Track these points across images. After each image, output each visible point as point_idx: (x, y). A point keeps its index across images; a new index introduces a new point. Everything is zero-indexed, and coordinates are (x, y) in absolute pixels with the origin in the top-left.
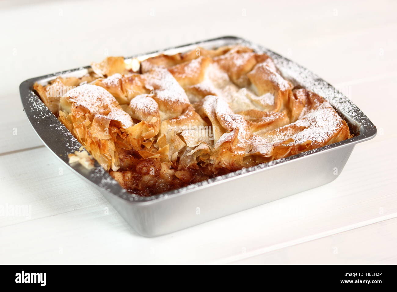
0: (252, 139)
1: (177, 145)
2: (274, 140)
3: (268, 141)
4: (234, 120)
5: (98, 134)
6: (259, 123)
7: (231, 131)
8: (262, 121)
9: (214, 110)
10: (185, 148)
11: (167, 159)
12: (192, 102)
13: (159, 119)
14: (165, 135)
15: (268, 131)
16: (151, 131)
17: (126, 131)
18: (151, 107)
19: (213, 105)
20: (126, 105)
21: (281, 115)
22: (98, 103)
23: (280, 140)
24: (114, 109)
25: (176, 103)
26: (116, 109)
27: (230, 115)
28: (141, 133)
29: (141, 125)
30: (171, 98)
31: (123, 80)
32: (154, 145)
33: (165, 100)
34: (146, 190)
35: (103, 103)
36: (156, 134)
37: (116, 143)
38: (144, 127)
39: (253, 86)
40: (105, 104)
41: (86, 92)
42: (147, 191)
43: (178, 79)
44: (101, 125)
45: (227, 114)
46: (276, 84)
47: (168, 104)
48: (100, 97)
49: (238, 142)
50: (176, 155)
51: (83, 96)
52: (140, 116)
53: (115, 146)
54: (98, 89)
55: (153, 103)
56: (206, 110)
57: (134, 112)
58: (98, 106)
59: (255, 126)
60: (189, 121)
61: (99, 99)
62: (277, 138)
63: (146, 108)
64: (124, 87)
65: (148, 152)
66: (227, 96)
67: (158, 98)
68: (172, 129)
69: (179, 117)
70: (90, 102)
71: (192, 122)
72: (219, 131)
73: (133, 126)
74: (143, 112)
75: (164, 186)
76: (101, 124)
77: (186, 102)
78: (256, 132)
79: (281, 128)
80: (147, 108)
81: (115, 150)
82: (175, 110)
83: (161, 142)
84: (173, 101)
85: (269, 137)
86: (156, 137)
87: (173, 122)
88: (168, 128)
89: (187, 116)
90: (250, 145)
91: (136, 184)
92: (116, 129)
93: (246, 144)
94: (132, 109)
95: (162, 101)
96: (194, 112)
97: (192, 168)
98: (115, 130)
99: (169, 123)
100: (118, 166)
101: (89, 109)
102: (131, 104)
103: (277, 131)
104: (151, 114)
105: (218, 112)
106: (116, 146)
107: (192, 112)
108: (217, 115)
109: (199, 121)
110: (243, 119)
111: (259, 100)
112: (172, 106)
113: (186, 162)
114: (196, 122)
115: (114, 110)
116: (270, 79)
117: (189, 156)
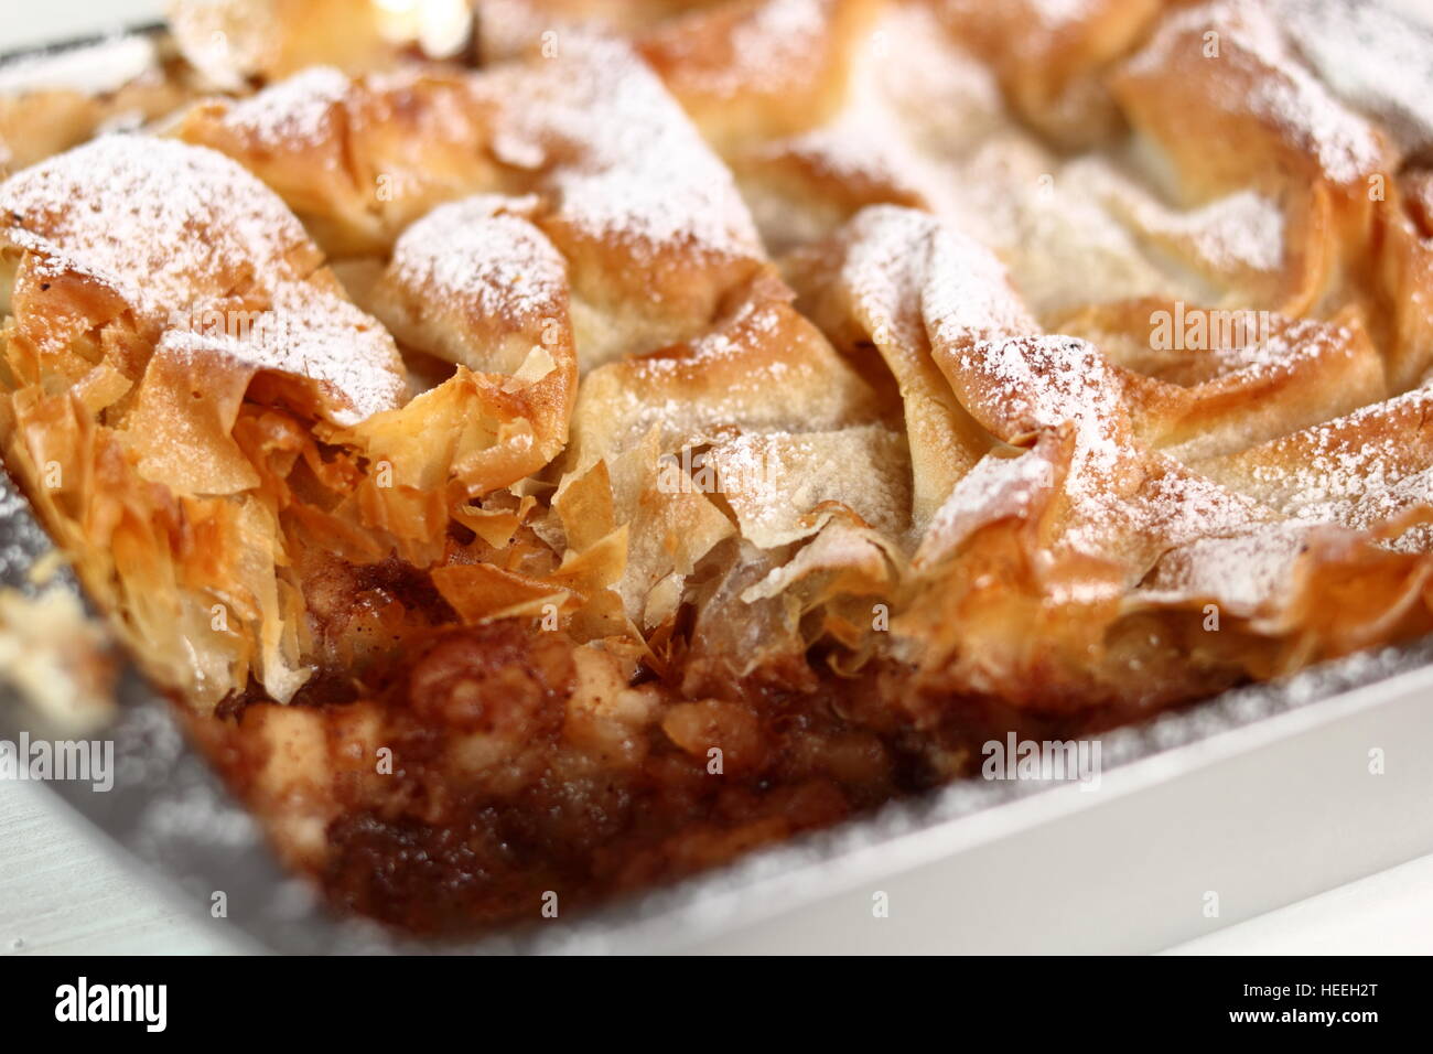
0: (1157, 493)
1: (681, 532)
2: (1297, 498)
3: (1261, 512)
4: (1040, 372)
5: (175, 457)
6: (1201, 390)
7: (1030, 443)
8: (1217, 376)
9: (912, 303)
10: (729, 547)
11: (615, 617)
12: (778, 245)
13: (564, 362)
14: (602, 462)
15: (1253, 440)
16: (514, 441)
17: (356, 440)
18: (517, 279)
19: (907, 267)
20: (371, 264)
21: (1335, 334)
22: (192, 255)
23: (1337, 499)
24: (293, 293)
25: (678, 257)
26: (301, 295)
27: (1019, 339)
28: (451, 454)
29: (452, 399)
30: (646, 223)
31: (354, 107)
32: (537, 526)
33: (608, 233)
34: (479, 822)
35: (219, 252)
36: (549, 457)
37: (287, 521)
38: (469, 411)
39: (1148, 148)
40: (236, 258)
41: (117, 184)
42: (482, 827)
43: (694, 105)
44: (192, 399)
45: (994, 327)
46: (1297, 138)
47: (629, 258)
48: (203, 216)
49: (1070, 515)
50: (672, 590)
51: (96, 209)
52: (451, 340)
53: (281, 534)
54: (191, 166)
55: (536, 254)
56: (866, 302)
57: (414, 308)
58: (192, 275)
59: (1172, 406)
60: (753, 369)
61: (195, 229)
62: (1316, 486)
63: (489, 290)
64: (359, 154)
65: (493, 576)
66: (989, 209)
67: (566, 225)
68: (648, 424)
69: (695, 343)
70: (137, 245)
71: (777, 378)
72: (946, 441)
73: (402, 401)
74: (473, 309)
75: (594, 797)
76: (197, 395)
77: (739, 249)
78: (1176, 444)
79: (1339, 423)
80: (495, 284)
81: (282, 564)
82: (669, 299)
83: (575, 509)
84: (661, 244)
85: (1264, 482)
86: (549, 474)
87: (657, 375)
88: (625, 412)
89: (747, 339)
90: (1149, 536)
91: (409, 786)
92: (287, 428)
93: (1121, 530)
94: (405, 288)
95: (589, 238)
96: (789, 312)
97: (769, 685)
98: (283, 435)
99: (632, 383)
100: (303, 662)
101: (130, 294)
102: (399, 257)
103: (1317, 445)
104: (518, 330)
105: (940, 315)
106: (288, 536)
107: (778, 313)
108: (934, 339)
109: (818, 367)
110: (1098, 363)
111: (1186, 239)
112: (653, 271)
113: (733, 642)
114: (801, 376)
115: (288, 295)
116: (1254, 103)
117: (756, 602)
